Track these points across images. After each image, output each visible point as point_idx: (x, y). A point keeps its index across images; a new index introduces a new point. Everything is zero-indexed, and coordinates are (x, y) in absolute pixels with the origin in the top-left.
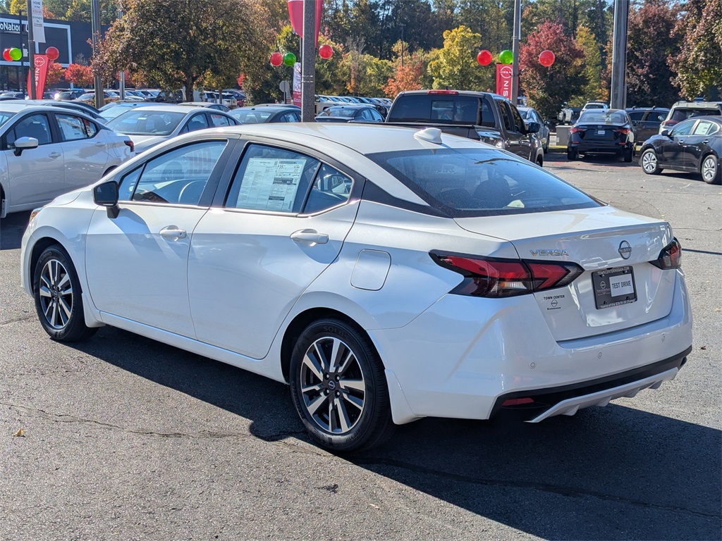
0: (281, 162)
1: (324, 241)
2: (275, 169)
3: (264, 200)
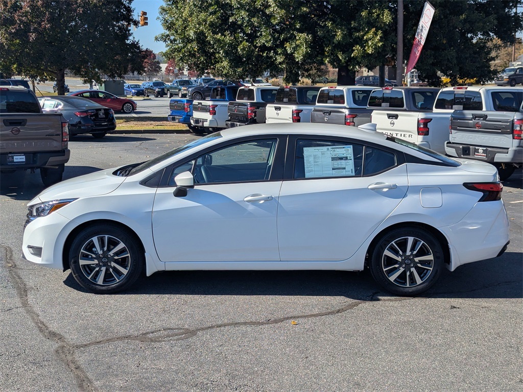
0: (332, 148)
1: (394, 187)
2: (329, 152)
3: (329, 170)
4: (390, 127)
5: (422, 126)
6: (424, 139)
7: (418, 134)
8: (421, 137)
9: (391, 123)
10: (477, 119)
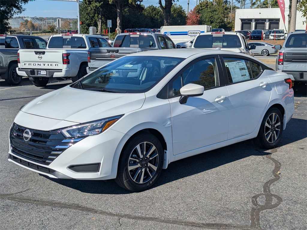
0: (238, 63)
4: (38, 60)
5: (65, 58)
6: (67, 66)
7: (63, 64)
8: (65, 66)
9: (39, 57)
10: (111, 52)
